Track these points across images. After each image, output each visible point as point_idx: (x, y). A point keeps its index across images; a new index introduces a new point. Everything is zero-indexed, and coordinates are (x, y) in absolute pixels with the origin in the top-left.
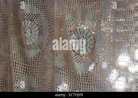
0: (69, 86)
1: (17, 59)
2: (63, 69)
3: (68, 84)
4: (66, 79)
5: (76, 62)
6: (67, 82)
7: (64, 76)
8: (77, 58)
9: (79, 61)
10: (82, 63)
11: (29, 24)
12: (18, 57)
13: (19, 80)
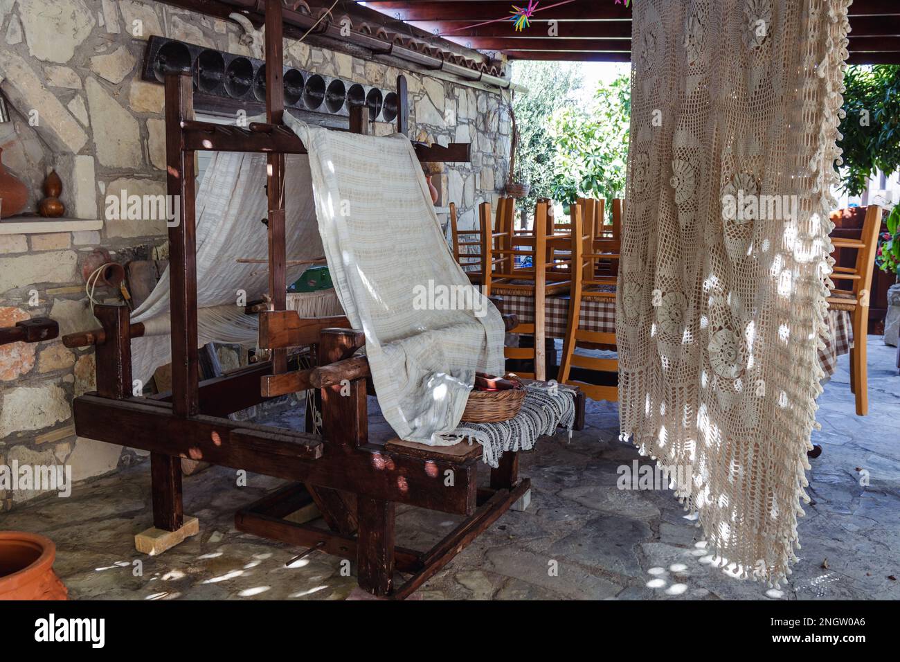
0: (721, 281)
1: (666, 229)
2: (715, 250)
3: (720, 278)
4: (716, 267)
5: (728, 237)
6: (719, 274)
7: (714, 261)
8: (730, 229)
9: (734, 236)
10: (739, 240)
11: (680, 167)
12: (667, 225)
13: (664, 264)
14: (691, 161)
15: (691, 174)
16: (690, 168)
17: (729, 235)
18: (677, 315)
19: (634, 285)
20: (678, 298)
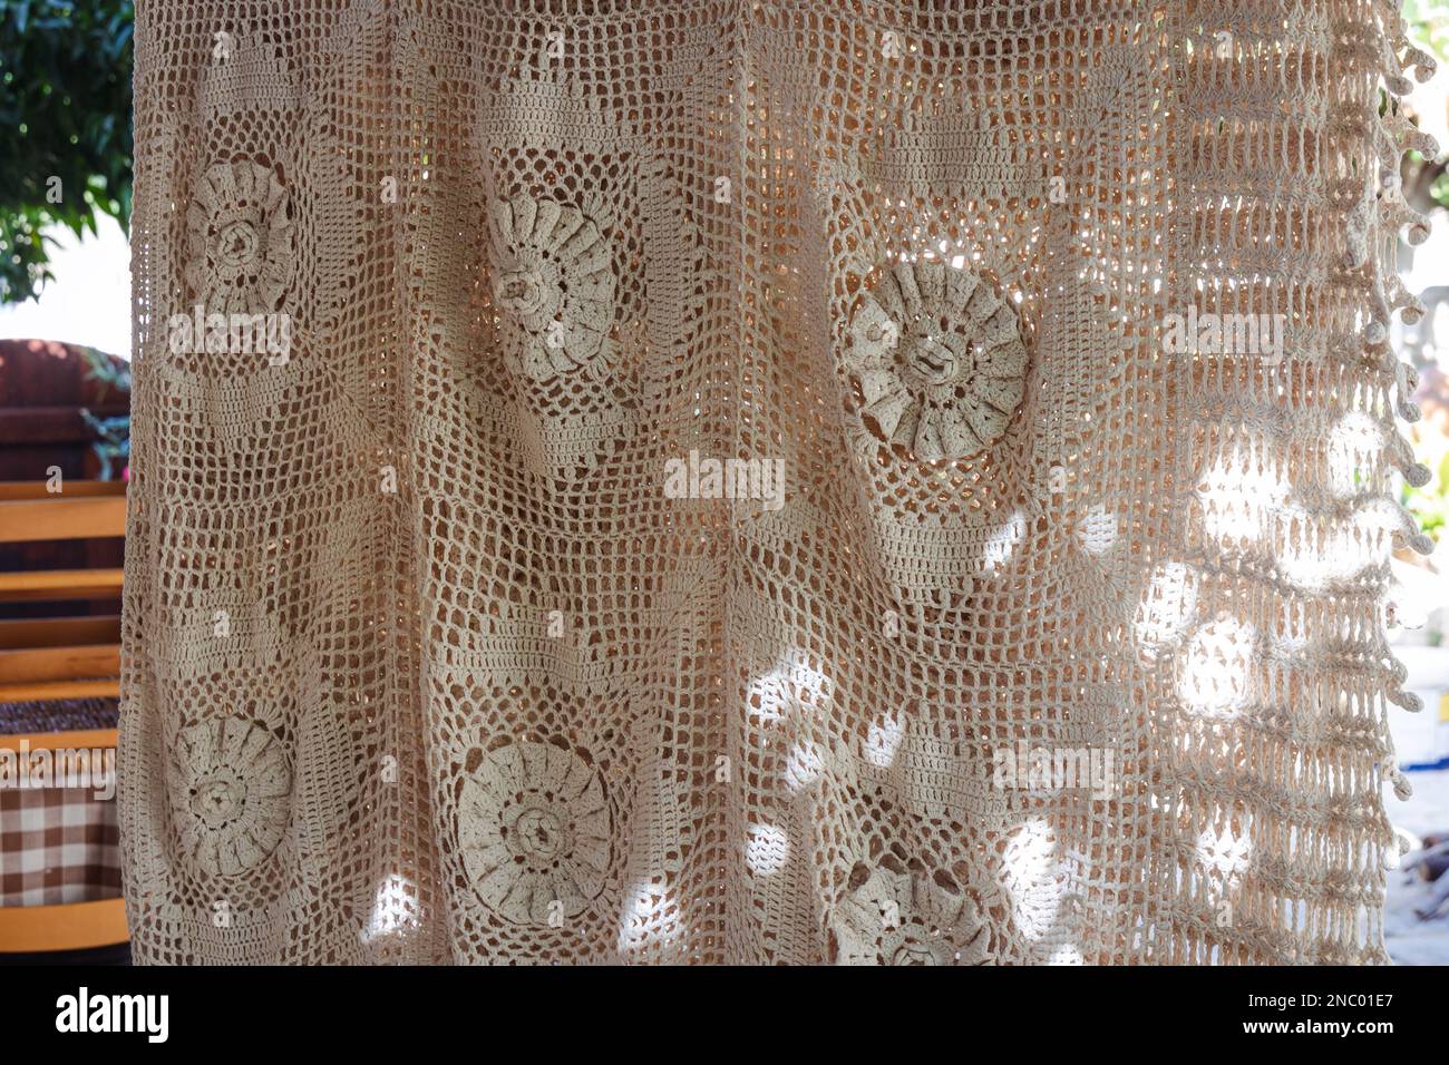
0: (833, 685)
1: (458, 483)
2: (794, 561)
3: (827, 671)
4: (809, 633)
5: (888, 513)
6: (821, 658)
7: (795, 610)
8: (893, 478)
9: (911, 506)
10: (933, 519)
11: (546, 229)
12: (459, 470)
13: (464, 634)
14: (594, 206)
15: (602, 261)
16: (591, 236)
17: (889, 501)
18: (542, 835)
19: (238, 728)
20: (537, 766)
